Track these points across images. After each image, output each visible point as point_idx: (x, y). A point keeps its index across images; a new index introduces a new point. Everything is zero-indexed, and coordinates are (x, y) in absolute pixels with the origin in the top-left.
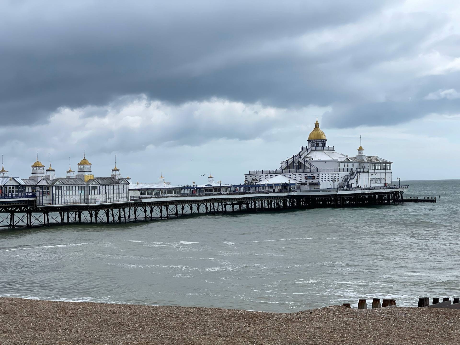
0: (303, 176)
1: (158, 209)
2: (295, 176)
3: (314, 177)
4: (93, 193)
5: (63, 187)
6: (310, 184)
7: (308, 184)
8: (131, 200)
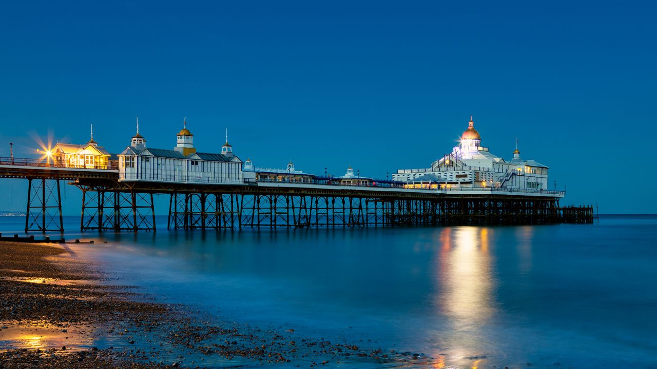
0: (454, 174)
1: (285, 199)
2: (445, 175)
3: (467, 175)
4: (193, 170)
5: (152, 159)
6: (461, 183)
7: (459, 183)
8: (246, 182)
